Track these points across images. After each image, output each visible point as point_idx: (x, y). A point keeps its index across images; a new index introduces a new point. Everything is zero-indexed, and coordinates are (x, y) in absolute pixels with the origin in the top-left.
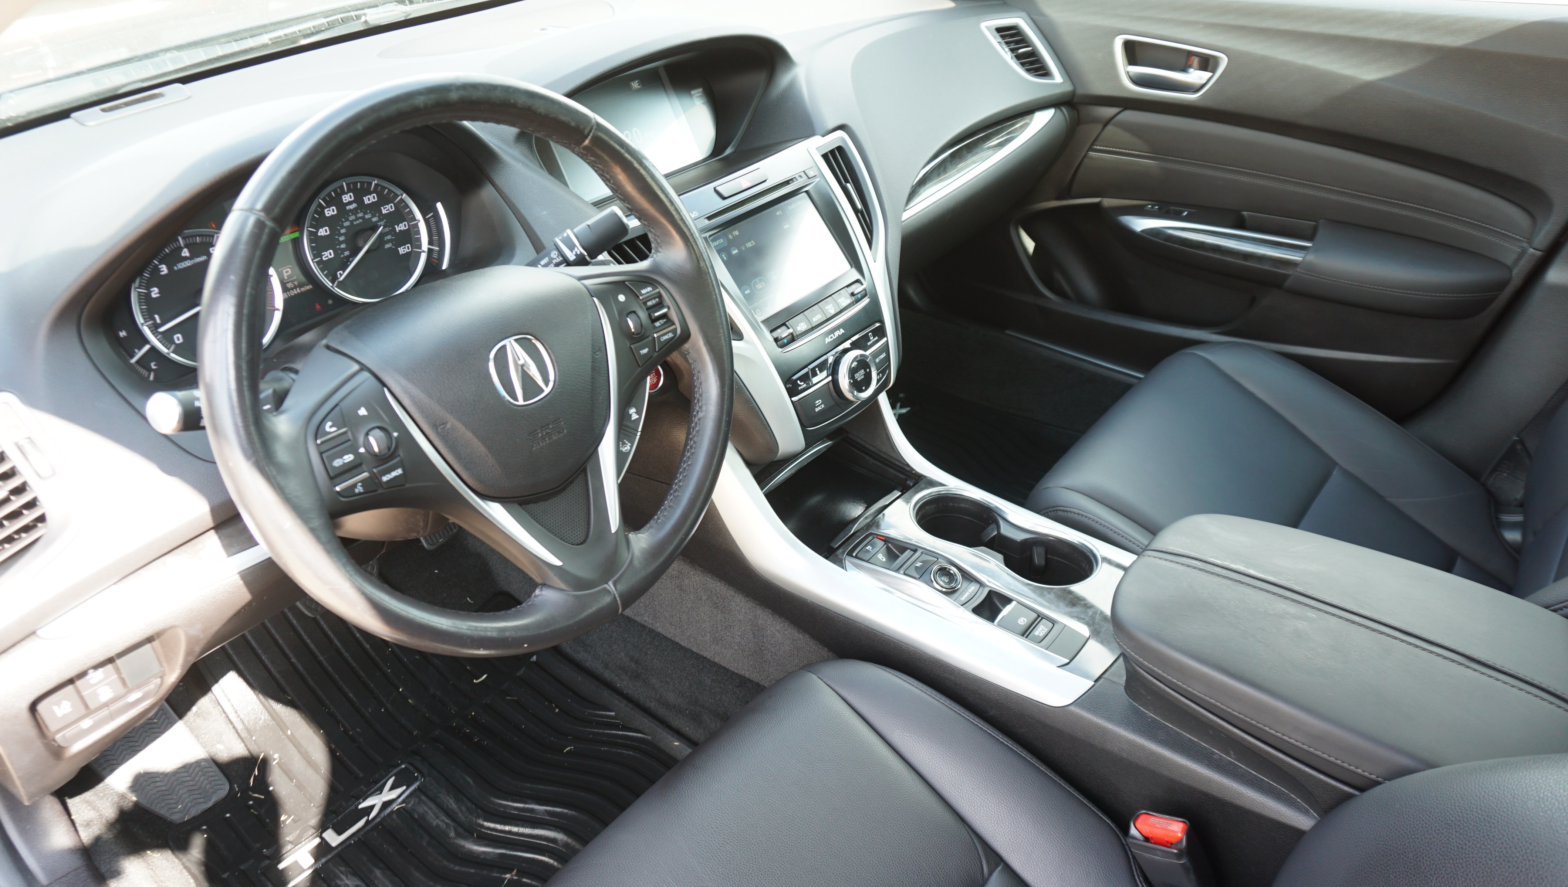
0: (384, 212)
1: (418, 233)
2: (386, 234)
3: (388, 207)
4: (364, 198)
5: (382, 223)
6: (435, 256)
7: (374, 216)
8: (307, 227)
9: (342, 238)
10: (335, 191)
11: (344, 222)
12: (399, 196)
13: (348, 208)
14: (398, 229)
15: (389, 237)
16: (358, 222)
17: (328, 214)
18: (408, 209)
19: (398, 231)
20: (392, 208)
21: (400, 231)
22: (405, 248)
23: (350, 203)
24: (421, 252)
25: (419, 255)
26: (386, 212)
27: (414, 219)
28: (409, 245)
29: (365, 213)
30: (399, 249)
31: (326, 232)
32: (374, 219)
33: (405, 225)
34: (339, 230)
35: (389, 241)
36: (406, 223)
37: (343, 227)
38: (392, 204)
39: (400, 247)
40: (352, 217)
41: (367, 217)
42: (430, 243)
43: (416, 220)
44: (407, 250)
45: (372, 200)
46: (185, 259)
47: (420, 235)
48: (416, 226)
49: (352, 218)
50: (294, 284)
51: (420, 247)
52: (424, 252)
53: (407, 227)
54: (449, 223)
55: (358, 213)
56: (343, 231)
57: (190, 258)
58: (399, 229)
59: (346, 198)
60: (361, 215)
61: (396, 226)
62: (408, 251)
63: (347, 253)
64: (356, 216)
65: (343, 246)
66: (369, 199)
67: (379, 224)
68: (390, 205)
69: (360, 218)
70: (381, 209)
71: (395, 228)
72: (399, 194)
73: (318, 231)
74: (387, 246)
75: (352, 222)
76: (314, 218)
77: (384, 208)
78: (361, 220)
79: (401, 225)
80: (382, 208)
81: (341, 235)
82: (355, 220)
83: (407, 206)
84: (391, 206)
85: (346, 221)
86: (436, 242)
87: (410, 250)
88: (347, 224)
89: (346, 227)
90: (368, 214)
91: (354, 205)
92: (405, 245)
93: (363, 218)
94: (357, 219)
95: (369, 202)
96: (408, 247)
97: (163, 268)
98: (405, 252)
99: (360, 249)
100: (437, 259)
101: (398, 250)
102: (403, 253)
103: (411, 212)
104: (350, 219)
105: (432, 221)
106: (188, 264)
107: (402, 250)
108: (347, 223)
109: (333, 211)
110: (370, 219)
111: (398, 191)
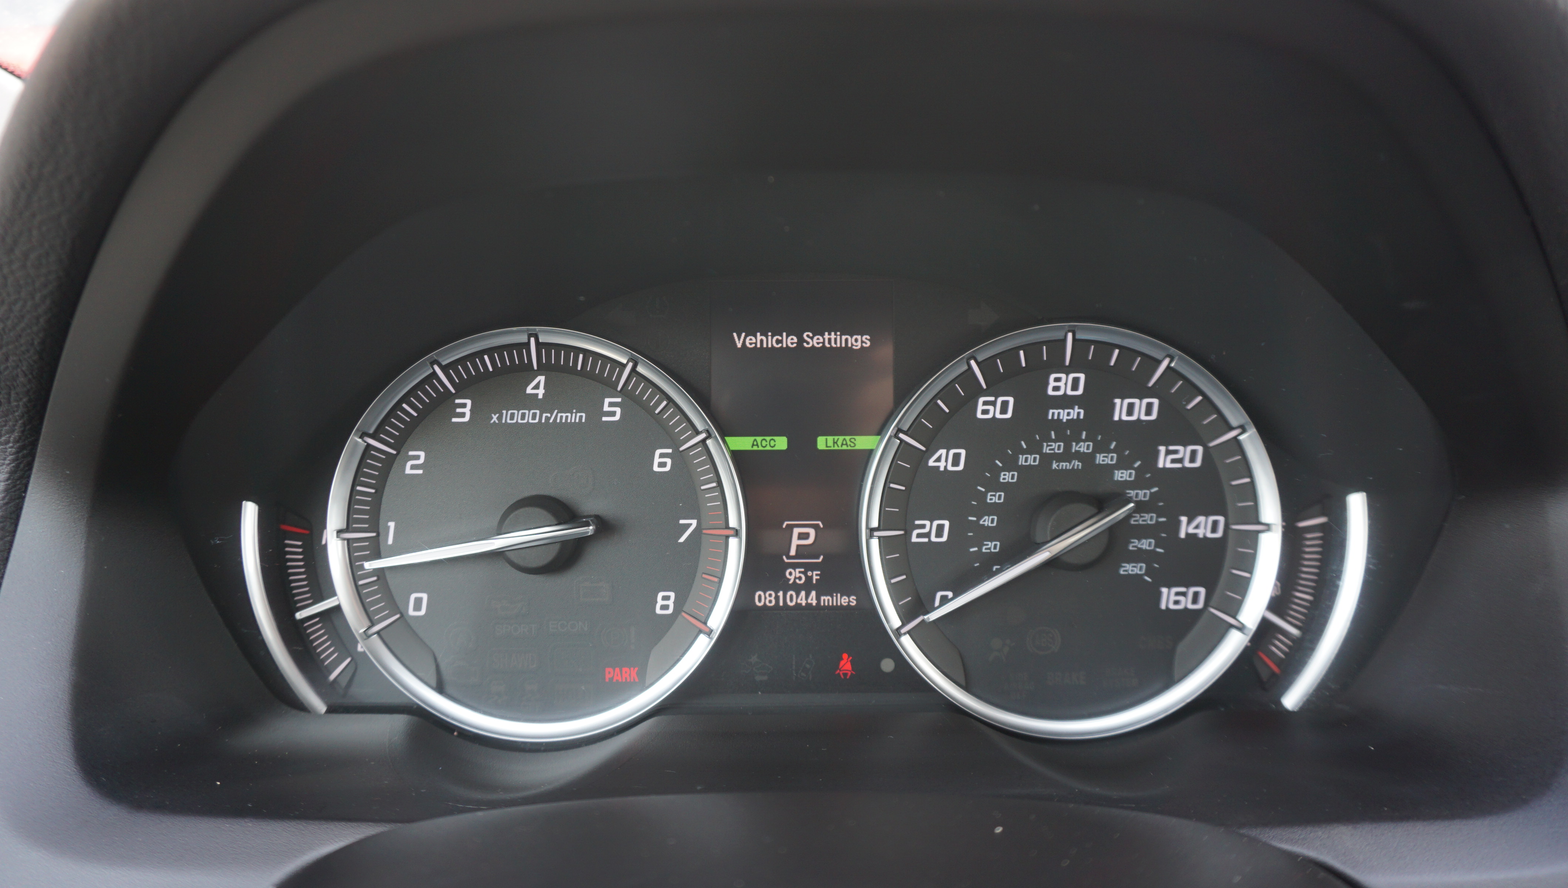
0: (1164, 461)
1: (1248, 563)
2: (1143, 532)
3: (1183, 452)
4: (1118, 401)
5: (1143, 495)
6: (1278, 648)
7: (1123, 464)
8: (900, 430)
9: (994, 498)
10: (1032, 349)
11: (1024, 452)
12: (1231, 428)
13: (1053, 413)
14: (1185, 528)
15: (1146, 544)
16: (1064, 465)
17: (985, 412)
18: (1247, 480)
19: (1182, 535)
20: (1193, 459)
21: (1191, 537)
22: (1184, 594)
23: (1065, 402)
24: (1232, 626)
25: (1220, 632)
26: (1169, 465)
27: (1252, 515)
28: (1202, 591)
29: (1101, 447)
30: (1164, 590)
31: (956, 463)
32: (1121, 475)
33: (1215, 524)
34: (997, 472)
35: (1139, 556)
36: (1221, 519)
37: (1011, 464)
38: (1200, 449)
39: (1169, 586)
40: (1054, 445)
41: (1100, 459)
42: (1277, 605)
43: (1259, 523)
44: (1186, 603)
45: (1140, 413)
46: (531, 402)
47: (1251, 572)
48: (1252, 540)
49: (1054, 447)
50: (809, 579)
51: (1234, 608)
52: (1241, 628)
53: (1219, 534)
54: (1368, 572)
55: (1078, 440)
56: (1006, 477)
57: (544, 405)
58: (1191, 531)
59: (1061, 384)
60: (1083, 447)
61: (1184, 519)
62: (1190, 606)
63: (991, 546)
64: (1068, 447)
65: (987, 521)
66: (1131, 407)
67: (1132, 493)
68: (1190, 448)
69: (1078, 456)
70: (1157, 452)
71: (1179, 523)
72: (1234, 422)
73: (930, 452)
74: (1129, 569)
75: (1047, 459)
76: (931, 409)
77: (1168, 452)
78: (1077, 464)
79: (1201, 519)
80: (1162, 449)
81: (997, 486)
82: (1059, 458)
83: (1246, 469)
84: (1194, 453)
85: (1029, 451)
86: (1298, 610)
87: (1200, 605)
88: (1029, 460)
89: (1022, 470)
90: (1109, 451)
91: (1076, 413)
92: (1187, 586)
93: (1087, 459)
94: (1067, 456)
95: (1125, 418)
96: (1196, 595)
97: (464, 406)
98: (1180, 607)
99: (1033, 548)
100: (1280, 662)
101: (1160, 594)
102: (1172, 606)
103: (1251, 492)
104: (1046, 450)
105: (1312, 546)
106: (530, 417)
107: (1173, 598)
108: (1031, 458)
109: (1004, 410)
110: (1109, 469)
111: (1234, 414)
